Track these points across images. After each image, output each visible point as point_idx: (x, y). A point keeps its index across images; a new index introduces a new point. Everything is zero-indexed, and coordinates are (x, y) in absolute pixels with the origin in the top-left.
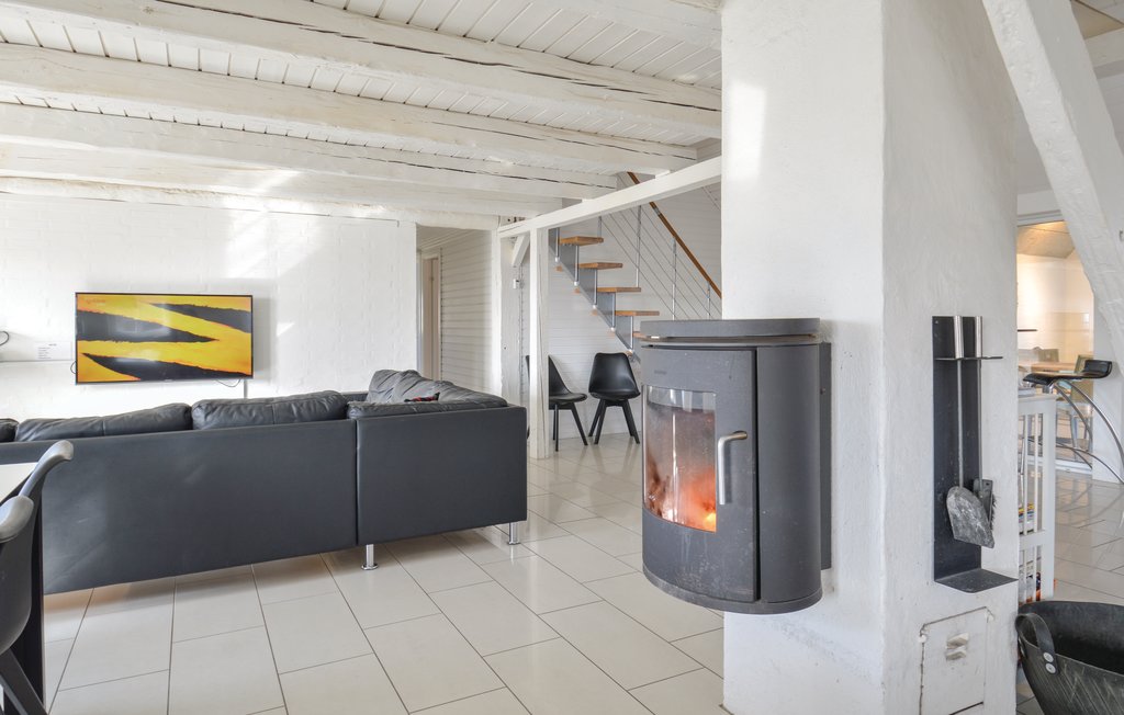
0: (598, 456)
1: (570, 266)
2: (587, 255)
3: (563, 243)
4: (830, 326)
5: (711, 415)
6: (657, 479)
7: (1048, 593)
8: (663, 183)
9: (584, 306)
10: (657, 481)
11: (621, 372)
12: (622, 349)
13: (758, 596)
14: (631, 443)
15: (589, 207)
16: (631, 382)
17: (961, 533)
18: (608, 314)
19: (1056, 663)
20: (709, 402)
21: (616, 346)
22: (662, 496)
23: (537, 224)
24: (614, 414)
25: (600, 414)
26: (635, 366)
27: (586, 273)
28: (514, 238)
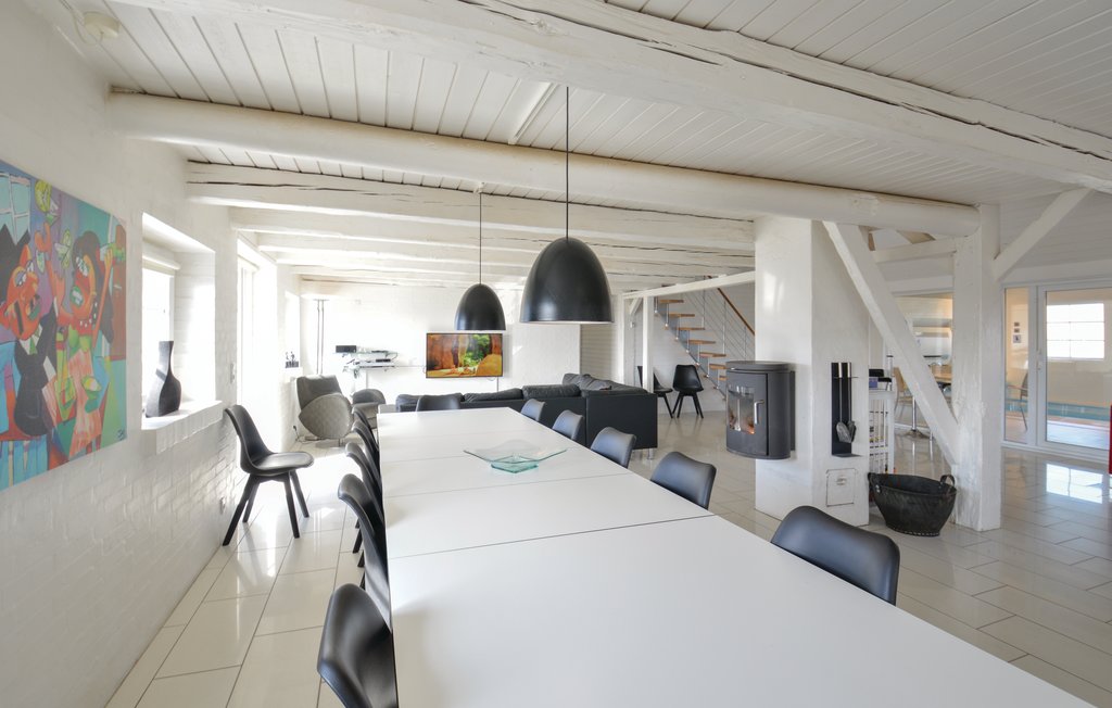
0: (678, 424)
1: (664, 315)
2: (673, 309)
3: (661, 304)
4: (794, 366)
5: (752, 395)
6: (733, 417)
7: (891, 471)
8: (722, 281)
9: (669, 337)
10: (733, 418)
11: (692, 376)
12: (692, 362)
13: (768, 454)
14: (697, 418)
15: (679, 288)
16: (698, 382)
17: (841, 439)
18: (685, 342)
19: (880, 488)
20: (751, 391)
21: (689, 361)
22: (734, 423)
23: (647, 294)
24: (688, 401)
25: (680, 398)
26: (700, 373)
27: (673, 319)
28: (631, 300)
